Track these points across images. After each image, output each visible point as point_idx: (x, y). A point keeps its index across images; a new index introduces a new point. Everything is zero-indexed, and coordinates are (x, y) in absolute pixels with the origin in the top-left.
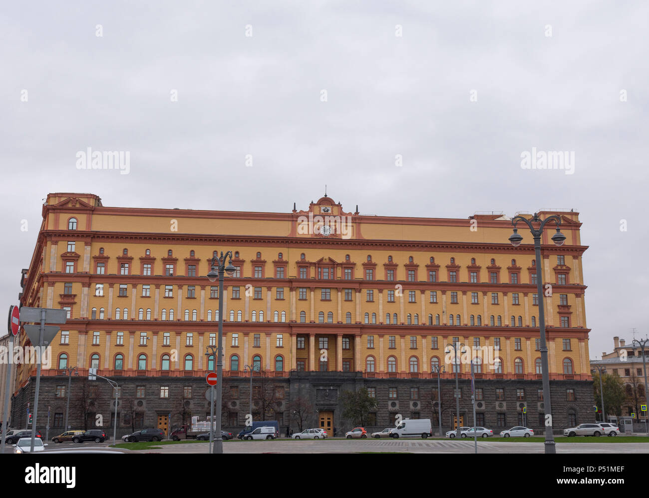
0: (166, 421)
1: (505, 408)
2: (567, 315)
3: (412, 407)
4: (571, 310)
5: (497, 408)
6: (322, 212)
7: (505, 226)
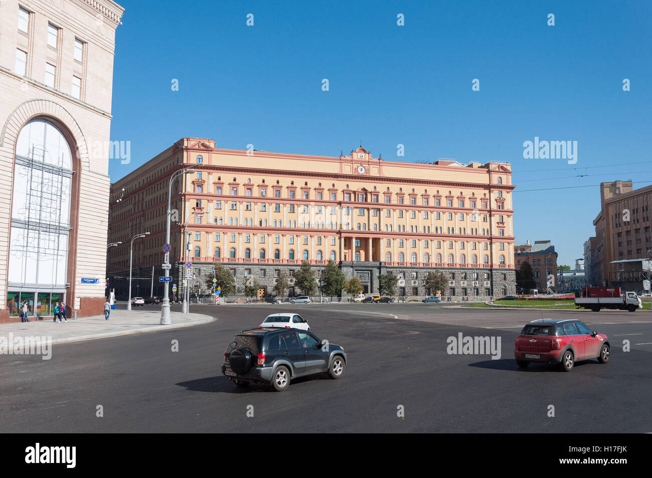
0: (260, 292)
1: (465, 285)
2: (503, 228)
3: (413, 284)
4: (505, 225)
5: (462, 285)
6: (359, 157)
7: (457, 170)
